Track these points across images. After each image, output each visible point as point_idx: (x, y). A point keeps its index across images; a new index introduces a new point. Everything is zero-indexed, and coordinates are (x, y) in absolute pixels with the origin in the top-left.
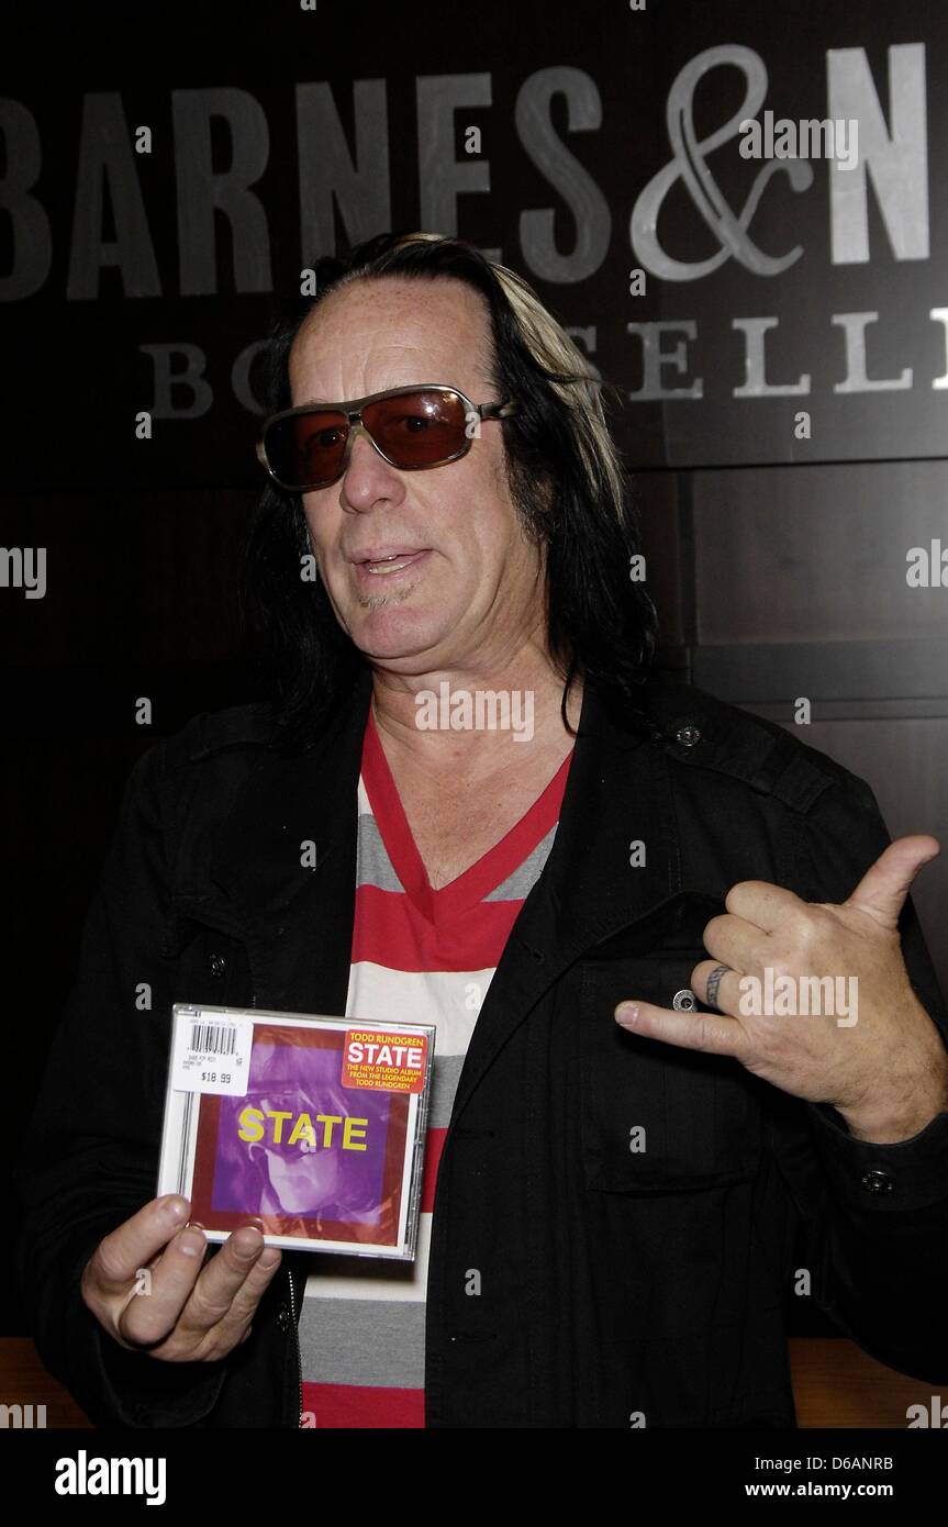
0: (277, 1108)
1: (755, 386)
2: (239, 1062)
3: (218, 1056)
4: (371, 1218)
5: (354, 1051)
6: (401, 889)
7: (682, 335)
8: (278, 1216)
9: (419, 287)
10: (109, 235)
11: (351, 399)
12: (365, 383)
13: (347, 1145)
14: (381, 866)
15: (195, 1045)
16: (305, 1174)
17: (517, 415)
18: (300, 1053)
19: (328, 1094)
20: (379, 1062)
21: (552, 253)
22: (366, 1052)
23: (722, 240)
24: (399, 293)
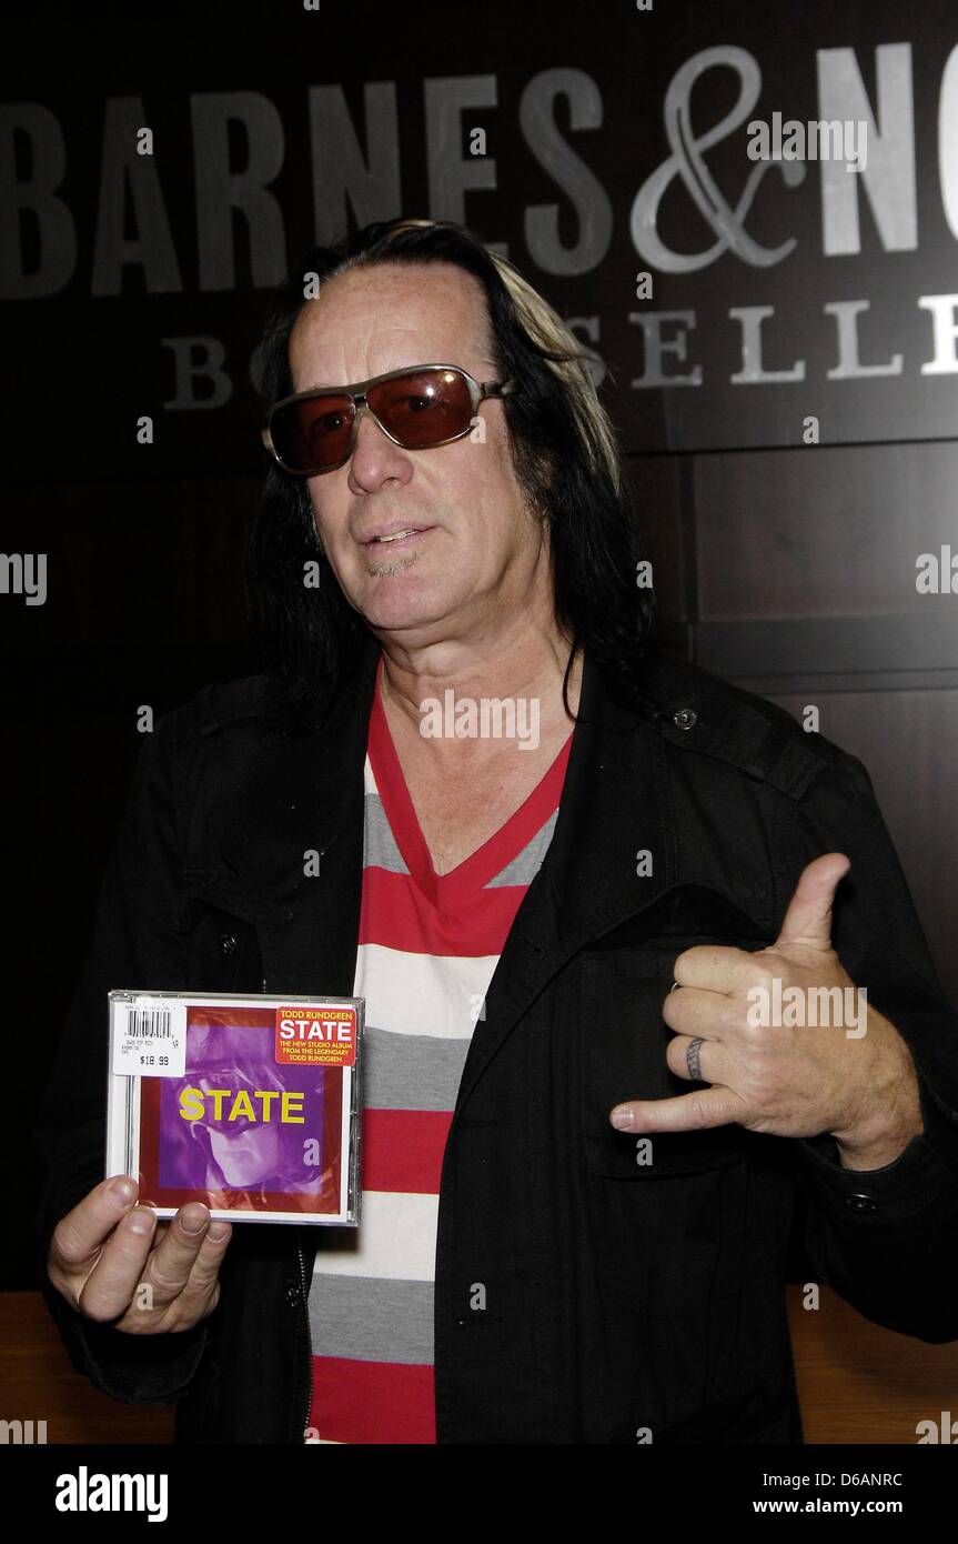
0: (215, 1086)
2: (176, 1044)
3: (154, 1039)
4: (313, 1188)
5: (286, 1029)
6: (406, 870)
8: (223, 1190)
9: (416, 272)
10: (131, 233)
11: (354, 382)
12: (368, 367)
13: (286, 1119)
15: (132, 1031)
16: (248, 1149)
17: (517, 394)
18: (234, 1032)
19: (264, 1071)
20: (310, 1037)
22: (297, 1028)
24: (395, 278)
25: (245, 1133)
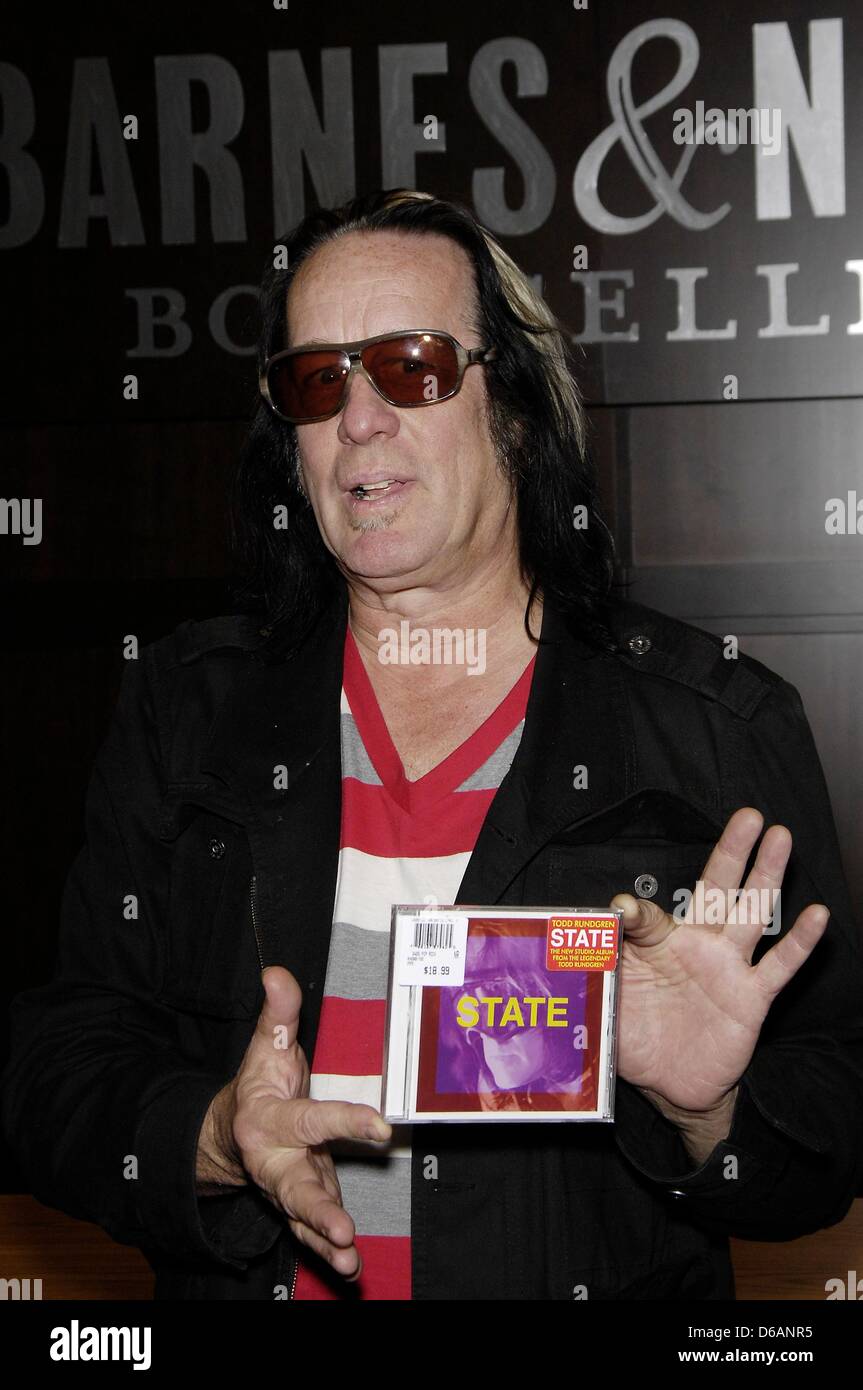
0: (489, 994)
1: (687, 330)
2: (457, 955)
3: (438, 949)
4: (574, 1088)
5: (556, 937)
6: (378, 782)
7: (620, 284)
8: (494, 1093)
10: (97, 188)
11: (350, 341)
12: (364, 327)
13: (551, 1023)
14: (360, 760)
15: (418, 943)
16: (516, 1053)
17: (497, 361)
18: (508, 942)
19: (532, 978)
20: (577, 945)
21: (502, 207)
22: (565, 936)
23: (656, 197)
24: (394, 245)
25: (514, 1038)
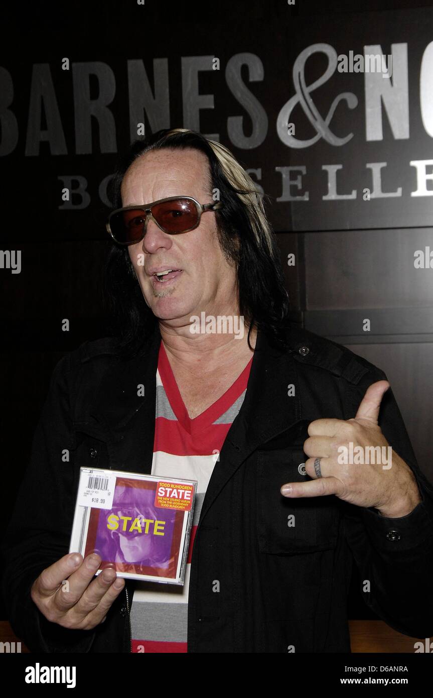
0: (125, 515)
1: (332, 195)
2: (109, 494)
3: (100, 490)
4: (165, 566)
5: (161, 491)
6: (176, 419)
7: (300, 173)
8: (123, 563)
9: (177, 153)
10: (44, 126)
14: (167, 408)
15: (90, 486)
16: (136, 545)
17: (222, 209)
18: (136, 491)
19: (148, 510)
20: (171, 496)
21: (242, 136)
22: (166, 492)
23: (317, 131)
25: (136, 538)
